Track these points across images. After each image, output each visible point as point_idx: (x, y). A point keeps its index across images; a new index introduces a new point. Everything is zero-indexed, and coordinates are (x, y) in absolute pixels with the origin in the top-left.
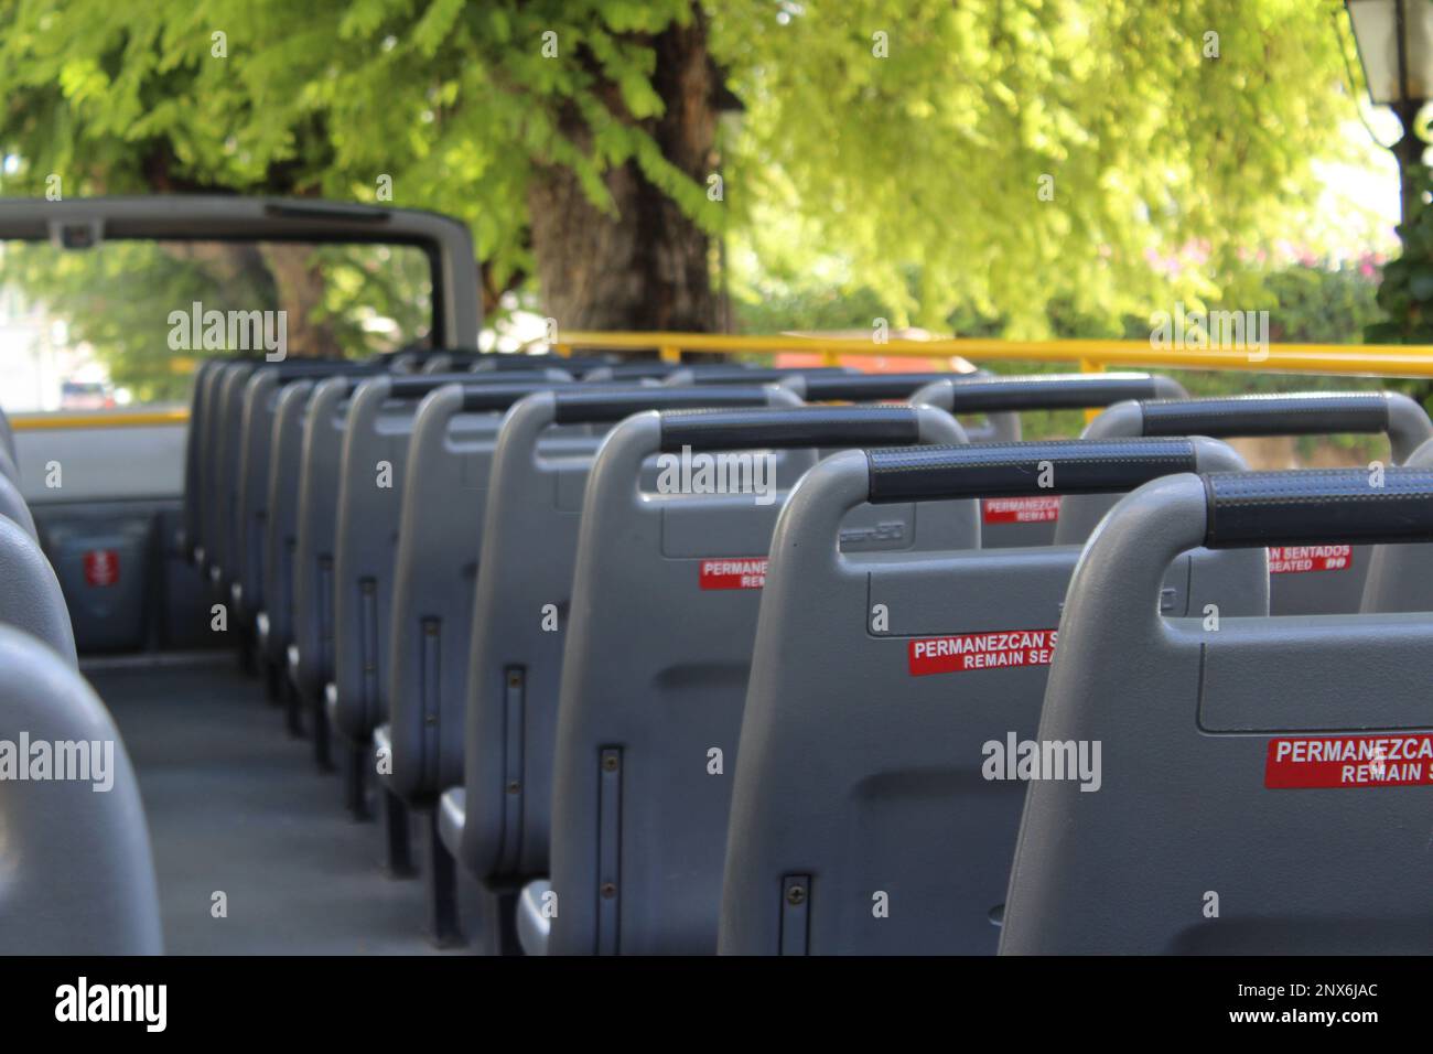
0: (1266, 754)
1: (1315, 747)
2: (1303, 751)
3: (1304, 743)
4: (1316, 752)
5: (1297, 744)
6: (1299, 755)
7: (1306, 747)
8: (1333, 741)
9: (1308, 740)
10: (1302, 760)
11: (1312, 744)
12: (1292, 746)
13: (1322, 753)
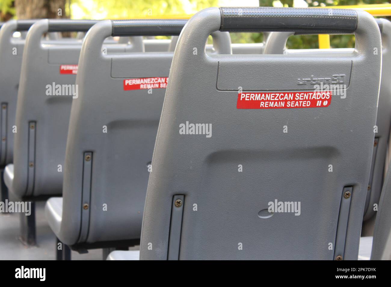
0: (237, 98)
1: (252, 96)
2: (249, 97)
3: (249, 94)
4: (253, 97)
5: (247, 95)
6: (247, 98)
7: (250, 96)
8: (258, 94)
9: (250, 93)
10: (248, 100)
11: (251, 95)
12: (245, 95)
13: (254, 98)
